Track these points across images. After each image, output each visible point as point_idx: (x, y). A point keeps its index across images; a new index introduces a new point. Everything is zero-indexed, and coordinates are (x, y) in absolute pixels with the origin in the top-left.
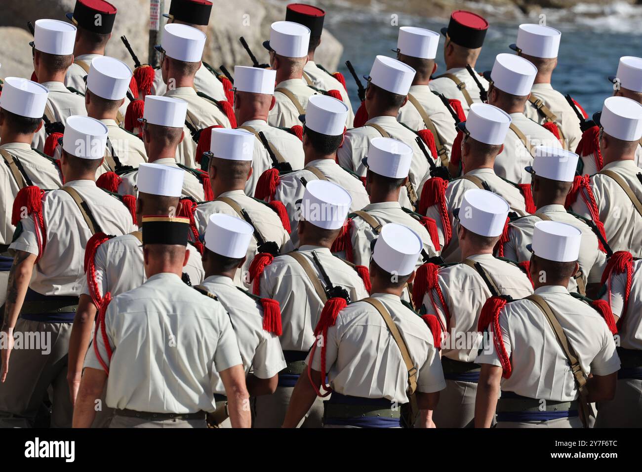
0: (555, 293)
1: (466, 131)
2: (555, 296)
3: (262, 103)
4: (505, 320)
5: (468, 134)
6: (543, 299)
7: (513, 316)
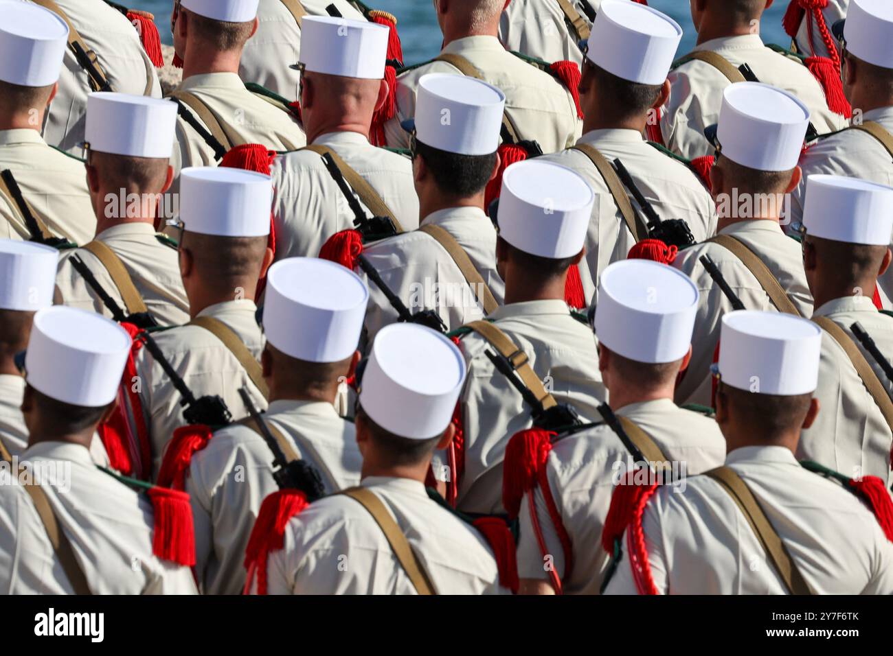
0: (767, 463)
1: (716, 142)
2: (764, 469)
3: (358, 97)
4: (655, 521)
5: (718, 147)
6: (740, 476)
7: (673, 511)
